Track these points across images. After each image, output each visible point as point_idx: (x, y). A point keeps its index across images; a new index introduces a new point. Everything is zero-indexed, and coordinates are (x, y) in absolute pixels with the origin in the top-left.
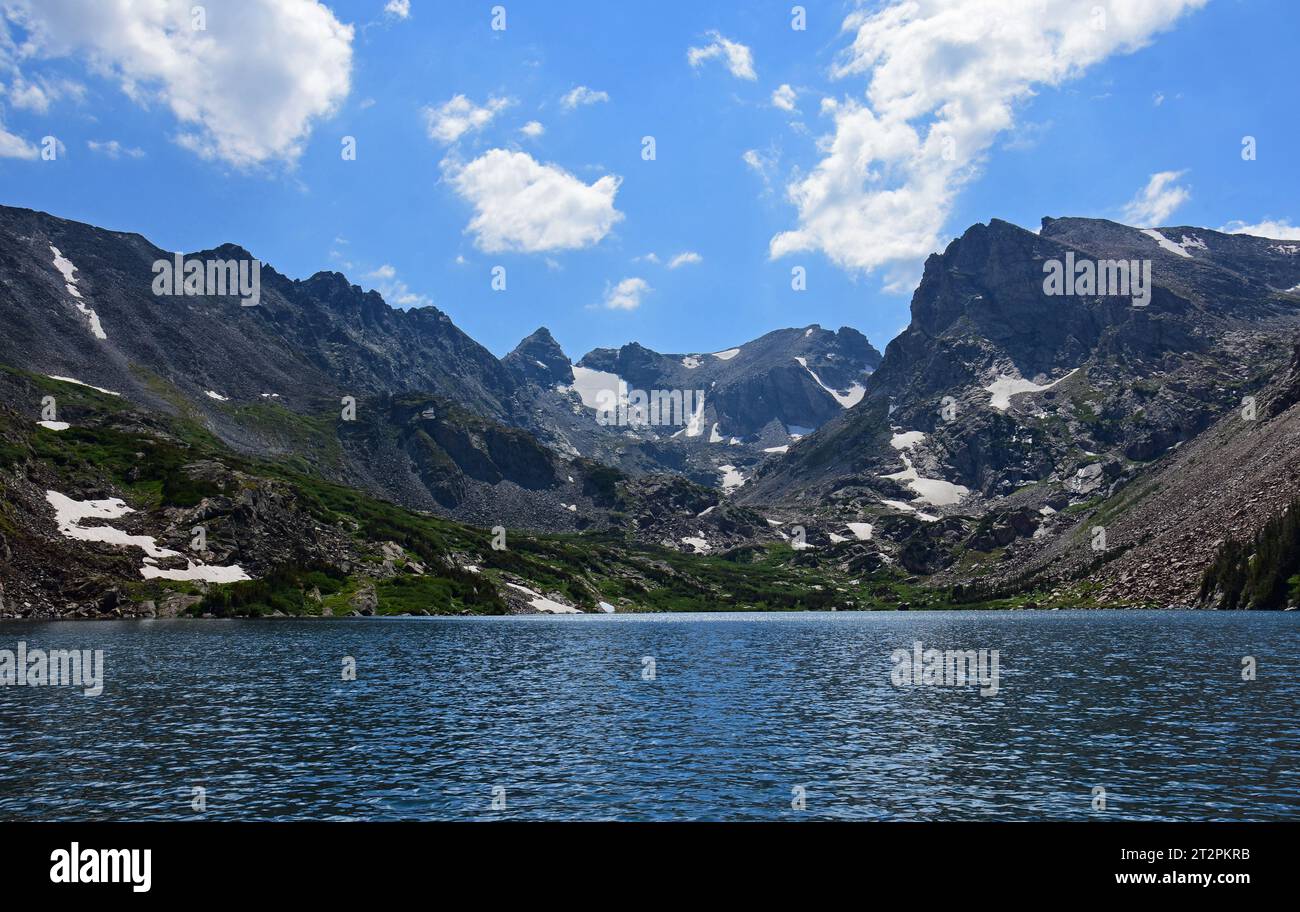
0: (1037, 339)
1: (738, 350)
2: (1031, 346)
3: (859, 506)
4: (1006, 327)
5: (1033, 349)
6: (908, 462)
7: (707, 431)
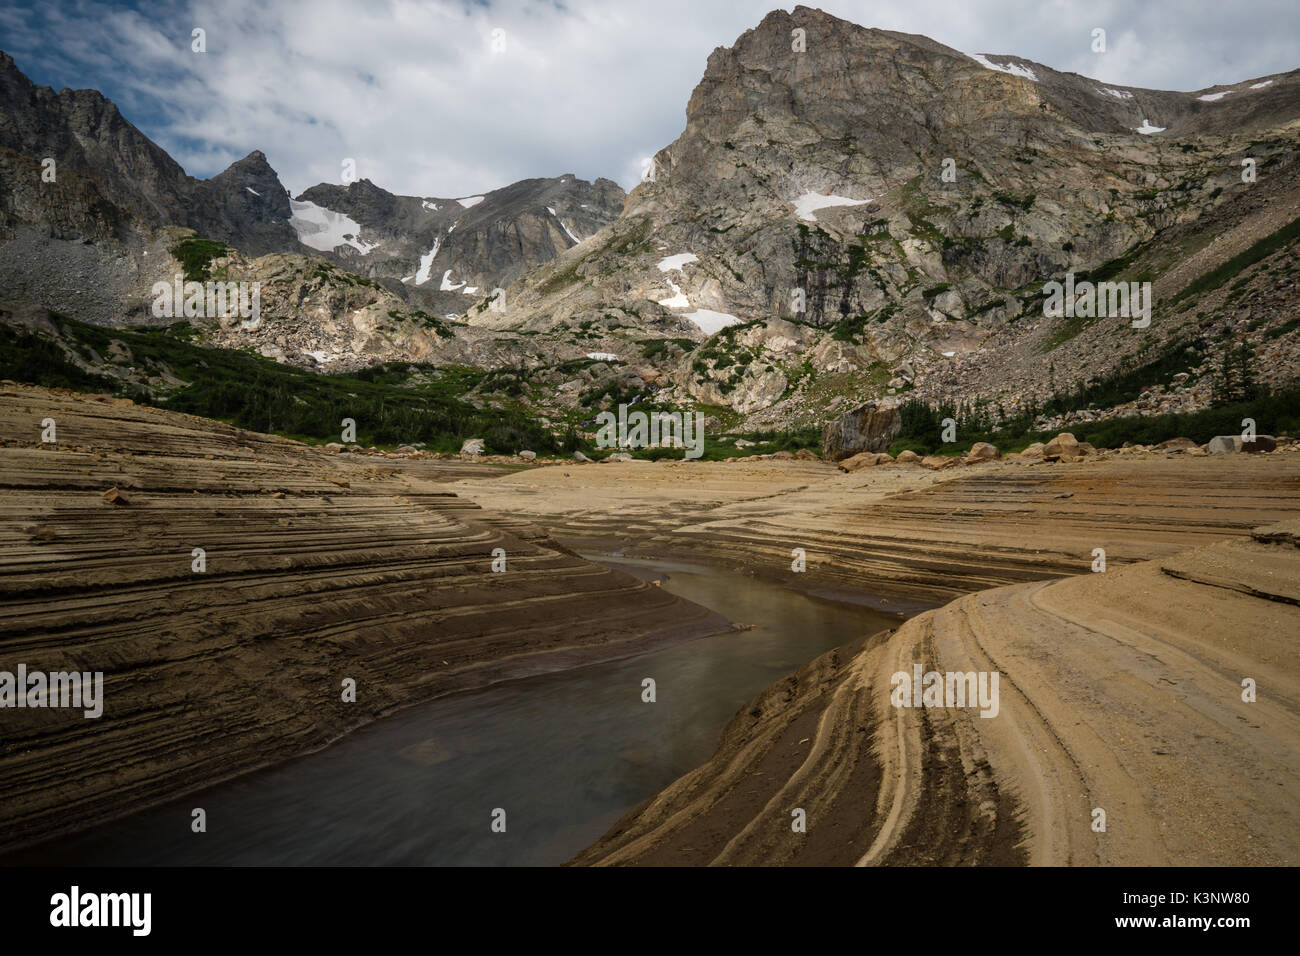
0: (852, 146)
1: (483, 198)
2: (843, 153)
3: (606, 330)
4: (811, 132)
5: (846, 157)
6: (676, 288)
7: (437, 278)
